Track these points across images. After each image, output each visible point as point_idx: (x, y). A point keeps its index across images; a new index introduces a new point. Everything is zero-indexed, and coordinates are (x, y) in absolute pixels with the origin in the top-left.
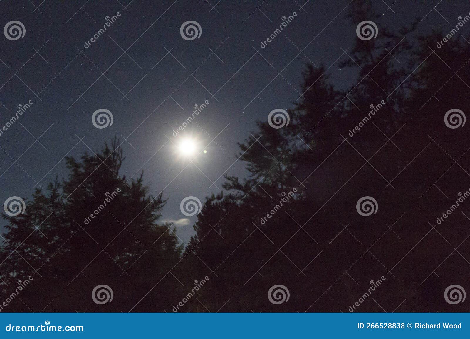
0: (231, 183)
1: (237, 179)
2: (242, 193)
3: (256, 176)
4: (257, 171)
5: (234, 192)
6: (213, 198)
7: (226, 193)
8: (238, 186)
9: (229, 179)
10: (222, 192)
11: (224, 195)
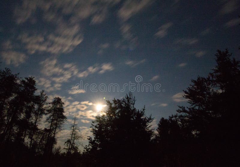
0: (181, 109)
1: (184, 108)
2: (188, 114)
3: (194, 106)
4: (194, 104)
5: (183, 114)
6: (173, 117)
7: (179, 114)
8: (184, 111)
9: (180, 107)
10: (177, 114)
11: (178, 115)
